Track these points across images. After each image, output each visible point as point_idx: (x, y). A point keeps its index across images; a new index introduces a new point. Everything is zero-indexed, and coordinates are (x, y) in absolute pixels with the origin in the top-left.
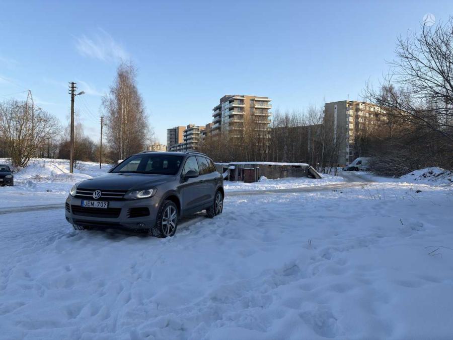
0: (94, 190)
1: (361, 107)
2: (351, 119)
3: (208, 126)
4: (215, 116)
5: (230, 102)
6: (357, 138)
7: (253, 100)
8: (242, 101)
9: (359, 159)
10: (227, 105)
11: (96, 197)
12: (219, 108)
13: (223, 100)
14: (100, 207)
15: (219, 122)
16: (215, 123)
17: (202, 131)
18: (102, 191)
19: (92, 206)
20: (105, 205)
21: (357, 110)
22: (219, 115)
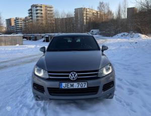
0: (69, 72)
1: (88, 10)
2: (85, 15)
3: (26, 18)
4: (29, 13)
5: (36, 7)
6: (87, 22)
7: (46, 7)
8: (41, 7)
9: (92, 30)
10: (34, 8)
11: (73, 78)
12: (31, 10)
13: (33, 6)
14: (80, 87)
15: (32, 16)
16: (30, 16)
17: (23, 20)
18: (77, 72)
19: (72, 88)
20: (84, 85)
21: (87, 11)
22: (31, 13)
